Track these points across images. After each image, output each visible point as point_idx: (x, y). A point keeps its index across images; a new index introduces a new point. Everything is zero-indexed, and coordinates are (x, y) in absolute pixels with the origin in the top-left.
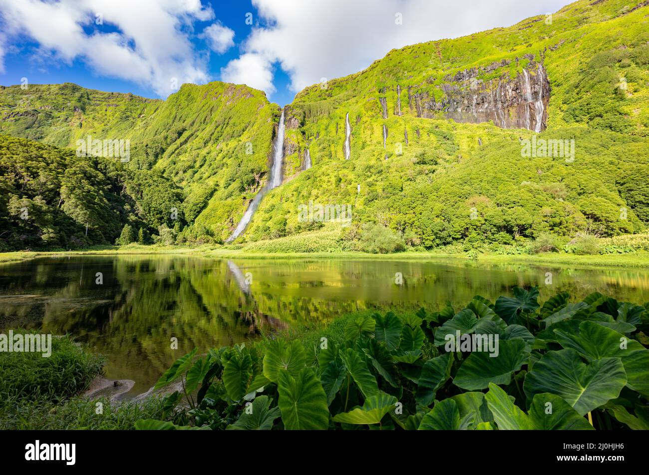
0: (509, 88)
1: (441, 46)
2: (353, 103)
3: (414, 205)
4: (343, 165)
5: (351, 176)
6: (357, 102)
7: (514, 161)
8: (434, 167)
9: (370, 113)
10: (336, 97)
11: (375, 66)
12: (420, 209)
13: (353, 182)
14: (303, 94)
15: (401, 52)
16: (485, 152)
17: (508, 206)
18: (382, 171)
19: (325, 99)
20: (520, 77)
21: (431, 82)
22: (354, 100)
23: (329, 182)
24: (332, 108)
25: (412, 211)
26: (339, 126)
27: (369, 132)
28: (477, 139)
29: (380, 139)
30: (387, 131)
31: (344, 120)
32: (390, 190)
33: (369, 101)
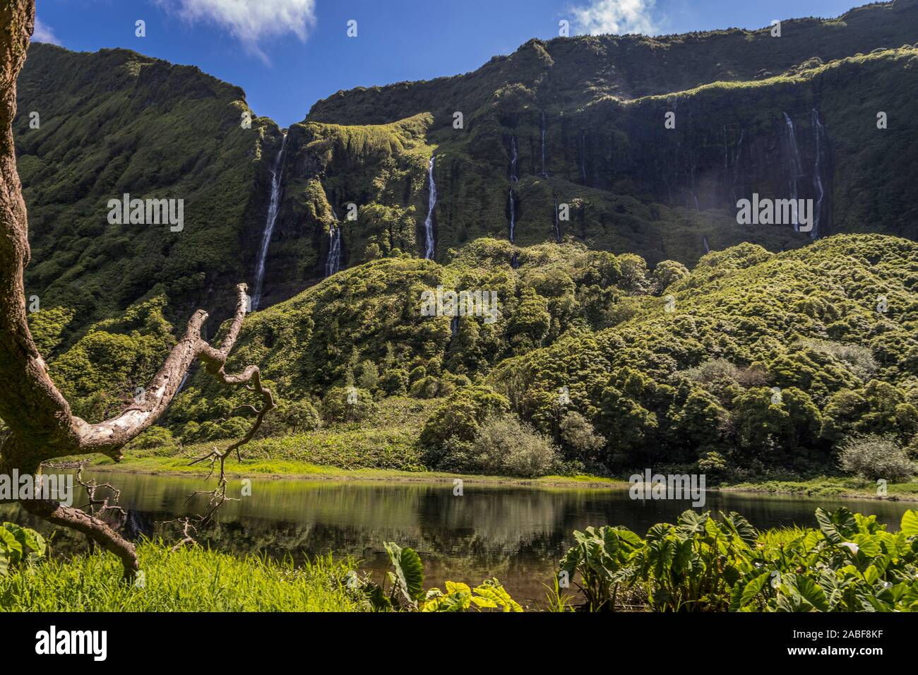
0: (758, 146)
9: (480, 163)
10: (408, 121)
11: (493, 66)
19: (382, 122)
20: (777, 126)
22: (447, 132)
24: (398, 142)
26: (412, 185)
27: (478, 204)
28: (700, 240)
30: (517, 205)
31: (423, 172)
33: (480, 137)
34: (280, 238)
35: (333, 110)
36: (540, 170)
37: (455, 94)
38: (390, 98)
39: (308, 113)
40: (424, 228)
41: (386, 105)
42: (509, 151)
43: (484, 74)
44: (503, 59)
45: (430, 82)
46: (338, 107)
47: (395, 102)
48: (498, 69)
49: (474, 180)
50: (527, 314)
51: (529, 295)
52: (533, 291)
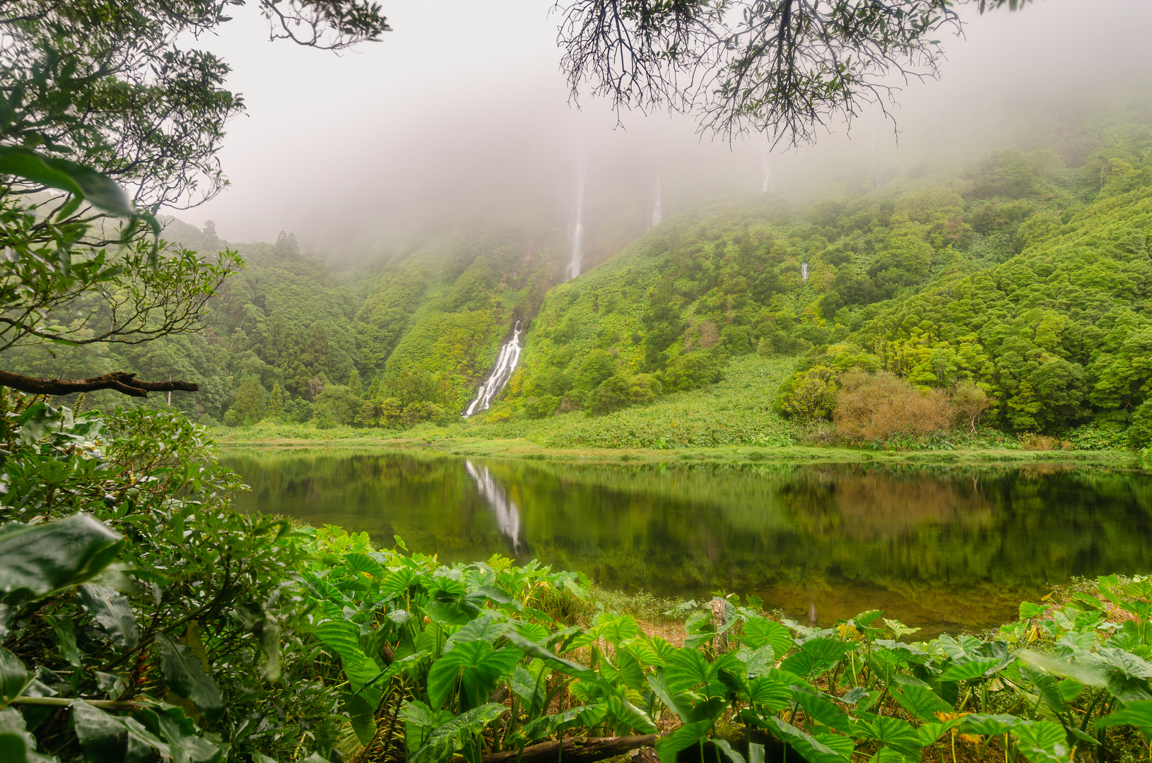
5: (781, 238)
8: (1023, 203)
12: (997, 328)
13: (787, 257)
18: (869, 220)
25: (972, 336)
50: (898, 248)
51: (900, 223)
52: (907, 217)
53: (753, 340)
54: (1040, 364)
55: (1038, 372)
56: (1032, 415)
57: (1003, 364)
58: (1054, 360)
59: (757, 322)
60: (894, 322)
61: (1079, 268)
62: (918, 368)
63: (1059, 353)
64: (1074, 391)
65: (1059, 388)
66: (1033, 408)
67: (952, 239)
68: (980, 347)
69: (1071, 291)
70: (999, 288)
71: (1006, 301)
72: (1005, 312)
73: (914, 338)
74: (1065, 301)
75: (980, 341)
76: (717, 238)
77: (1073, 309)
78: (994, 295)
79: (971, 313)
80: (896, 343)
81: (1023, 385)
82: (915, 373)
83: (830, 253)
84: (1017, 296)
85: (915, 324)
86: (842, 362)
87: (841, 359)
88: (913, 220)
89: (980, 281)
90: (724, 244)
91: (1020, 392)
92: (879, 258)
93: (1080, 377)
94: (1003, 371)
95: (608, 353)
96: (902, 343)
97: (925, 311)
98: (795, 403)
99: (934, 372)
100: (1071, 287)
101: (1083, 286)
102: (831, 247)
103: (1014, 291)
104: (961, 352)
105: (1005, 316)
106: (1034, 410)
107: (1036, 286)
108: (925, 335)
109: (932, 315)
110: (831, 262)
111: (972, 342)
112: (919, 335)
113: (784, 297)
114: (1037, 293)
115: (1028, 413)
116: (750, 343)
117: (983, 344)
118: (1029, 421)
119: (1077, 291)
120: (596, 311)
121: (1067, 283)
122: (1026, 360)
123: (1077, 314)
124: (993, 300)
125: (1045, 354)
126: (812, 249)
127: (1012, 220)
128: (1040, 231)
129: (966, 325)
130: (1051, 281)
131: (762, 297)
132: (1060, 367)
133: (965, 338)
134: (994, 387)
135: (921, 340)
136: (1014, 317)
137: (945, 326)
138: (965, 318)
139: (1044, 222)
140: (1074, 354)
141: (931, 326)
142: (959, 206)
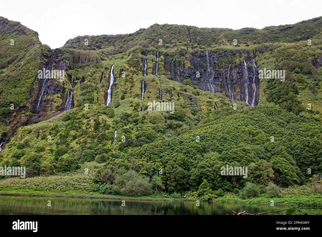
0: (235, 71)
1: (191, 31)
2: (119, 58)
3: (162, 155)
4: (103, 111)
5: (110, 121)
6: (122, 58)
7: (236, 126)
8: (181, 123)
9: (132, 69)
10: (104, 50)
11: (140, 32)
12: (167, 158)
13: (111, 128)
14: (74, 41)
15: (161, 27)
16: (218, 116)
17: (230, 161)
18: (138, 121)
19: (94, 49)
20: (241, 65)
21: (183, 55)
22: (120, 55)
23: (88, 124)
24: (99, 58)
25: (159, 160)
26: (104, 75)
27: (130, 85)
28: (213, 104)
29: (139, 92)
30: (145, 86)
31: (109, 71)
32: (143, 138)
33: (132, 59)
34: (47, 94)
35: (75, 43)
36: (155, 73)
37: (125, 41)
38: (98, 40)
39: (65, 43)
40: (107, 93)
41: (97, 43)
42: (144, 65)
43: (136, 35)
44: (144, 30)
45: (115, 36)
46: (77, 42)
47: (100, 42)
48: (142, 33)
49: (129, 75)
50: (145, 130)
51: (147, 123)
52: (149, 121)
53: (94, 155)
54: (177, 170)
55: (176, 172)
56: (174, 186)
57: (167, 169)
58: (181, 169)
59: (97, 149)
60: (138, 153)
61: (189, 142)
62: (143, 169)
63: (182, 167)
64: (185, 179)
65: (181, 178)
66: (174, 184)
67: (161, 130)
68: (161, 163)
69: (187, 149)
70: (169, 146)
71: (170, 150)
72: (169, 153)
73: (143, 159)
74: (185, 151)
75: (161, 162)
76: (88, 118)
77: (187, 154)
78: (167, 148)
79: (160, 153)
80: (137, 160)
81: (172, 176)
82: (142, 170)
83: (125, 129)
84: (173, 148)
85: (144, 154)
86: (119, 165)
87: (118, 164)
88: (150, 122)
89: (164, 143)
90: (90, 121)
91: (171, 179)
92: (139, 133)
93: (186, 175)
94: (167, 172)
95: (39, 155)
96: (139, 160)
97: (147, 150)
98: (101, 178)
99: (147, 171)
100: (187, 148)
101: (190, 148)
102: (125, 127)
103: (173, 147)
104: (156, 165)
105: (169, 154)
106: (174, 185)
107: (178, 146)
108: (146, 158)
109: (149, 152)
110: (124, 132)
111: (159, 162)
112: (144, 158)
113: (108, 142)
114: (178, 148)
115: (172, 186)
116: (93, 156)
117: (162, 163)
118: (173, 188)
119: (188, 149)
120: (38, 138)
121: (186, 147)
122: (173, 168)
123: (188, 155)
124: (167, 149)
125: (178, 167)
126: (119, 127)
127: (177, 127)
128: (184, 131)
129: (158, 156)
130: (182, 145)
131: (100, 140)
132: (182, 171)
133: (157, 160)
134: (164, 177)
135: (145, 160)
136: (171, 155)
137: (153, 156)
138: (158, 154)
139: (185, 129)
140: (186, 168)
141: (148, 155)
142: (164, 120)
